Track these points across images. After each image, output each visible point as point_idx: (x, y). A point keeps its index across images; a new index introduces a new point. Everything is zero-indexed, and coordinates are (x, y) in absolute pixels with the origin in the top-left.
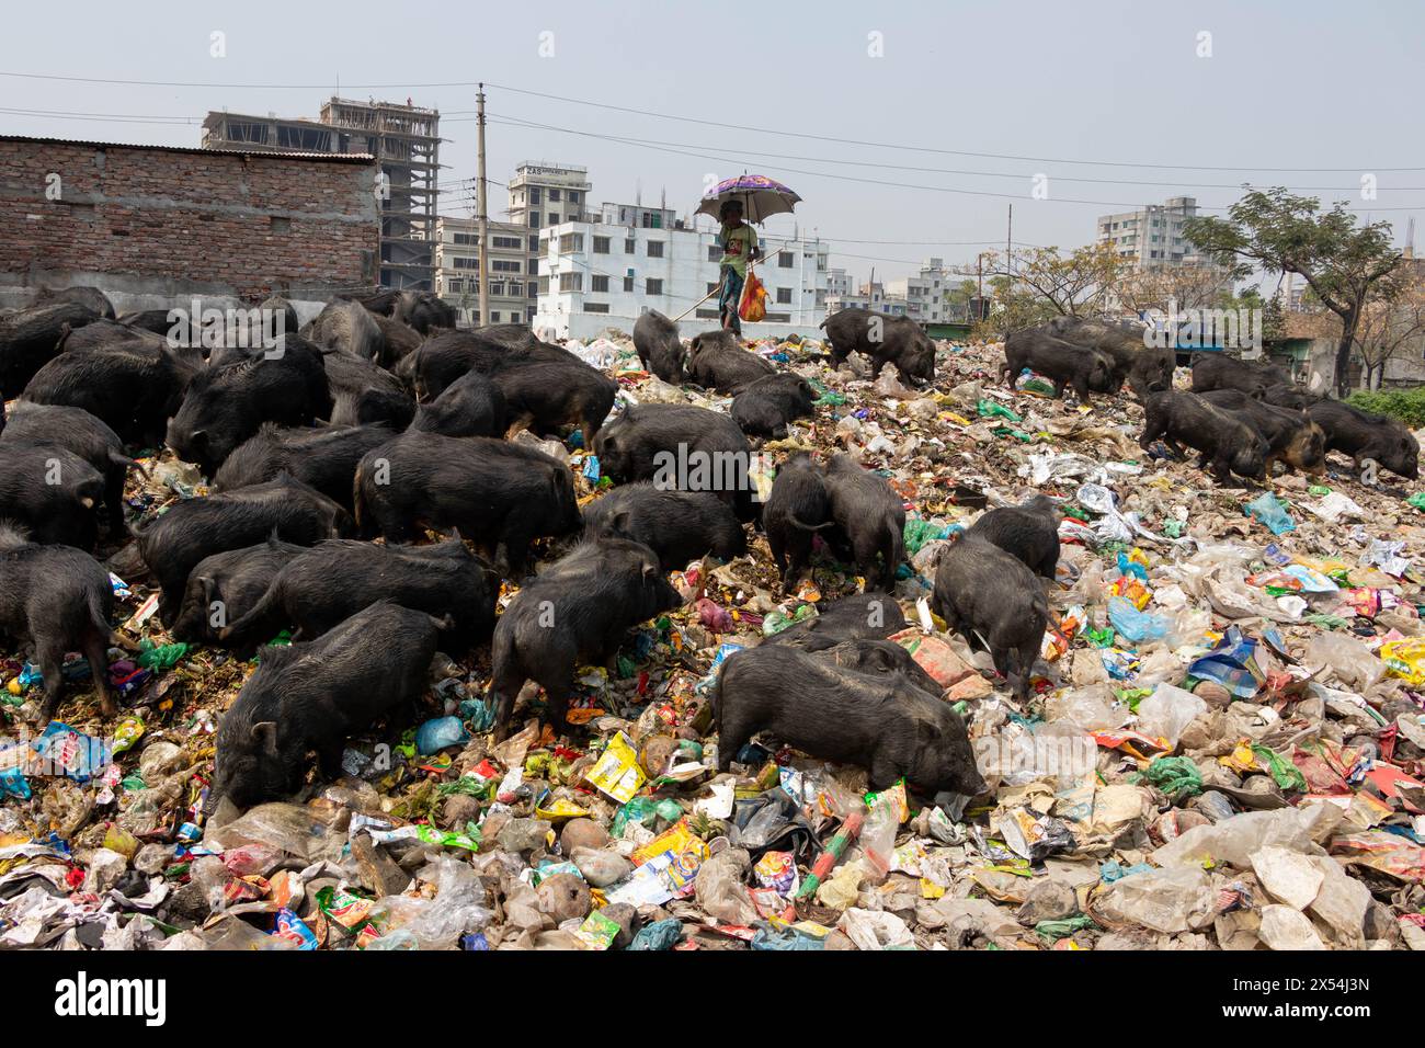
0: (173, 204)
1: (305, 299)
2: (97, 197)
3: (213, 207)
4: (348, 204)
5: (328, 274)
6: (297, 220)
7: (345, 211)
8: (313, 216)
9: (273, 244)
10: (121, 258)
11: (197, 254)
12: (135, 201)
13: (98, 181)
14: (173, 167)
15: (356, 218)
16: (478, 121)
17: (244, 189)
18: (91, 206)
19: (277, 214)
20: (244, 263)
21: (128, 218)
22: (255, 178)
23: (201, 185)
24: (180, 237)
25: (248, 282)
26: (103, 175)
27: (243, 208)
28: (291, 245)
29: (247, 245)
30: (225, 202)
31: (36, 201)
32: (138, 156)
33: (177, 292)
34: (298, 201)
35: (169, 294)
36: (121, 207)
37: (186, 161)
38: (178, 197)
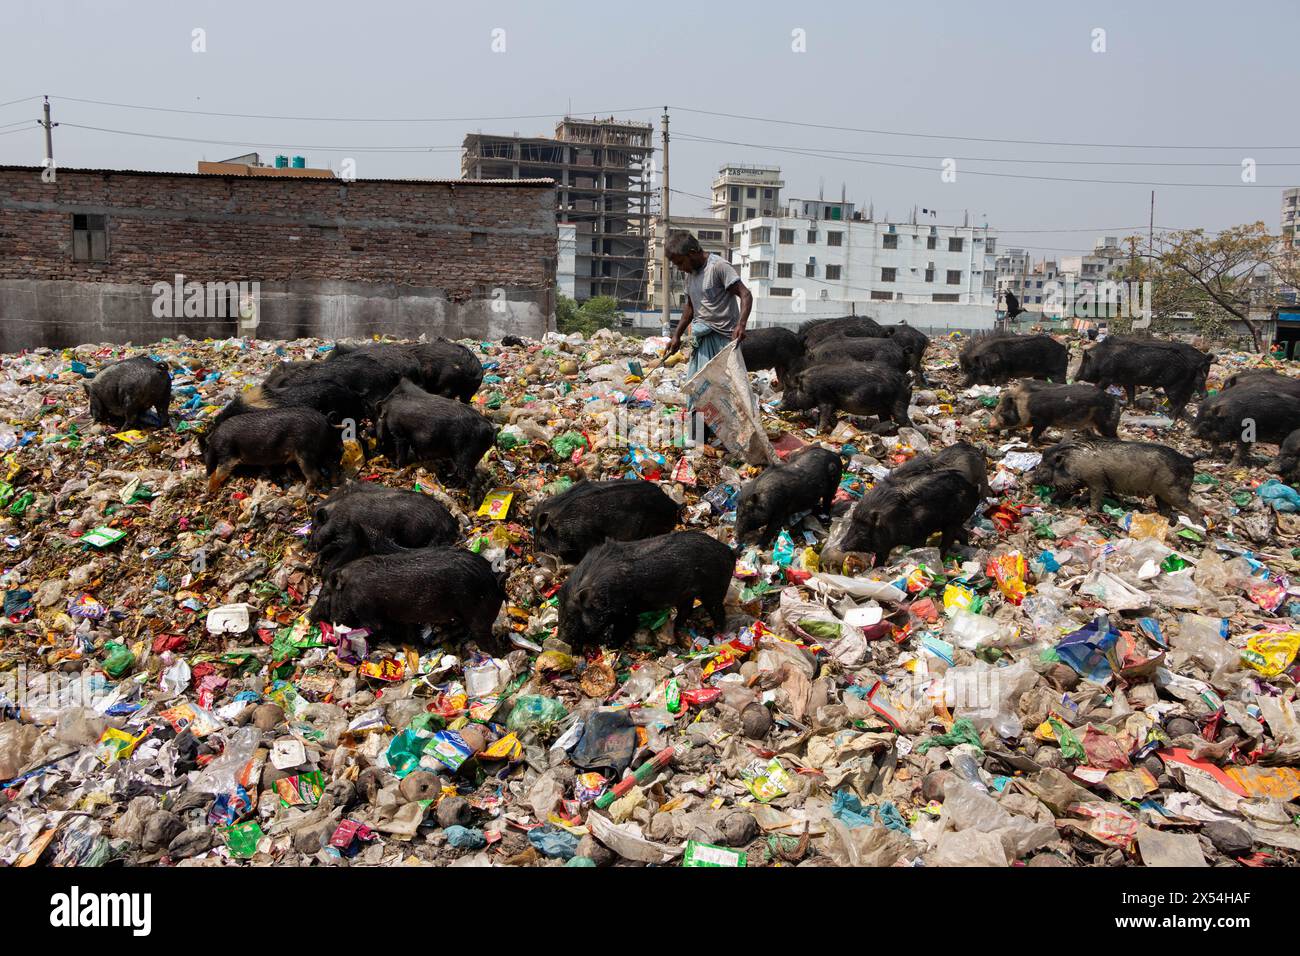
0: (397, 225)
2: (341, 221)
3: (427, 226)
4: (533, 220)
5: (516, 278)
6: (492, 235)
7: (530, 226)
8: (506, 231)
9: (473, 254)
10: (357, 269)
11: (415, 265)
12: (369, 223)
13: (340, 208)
14: (397, 195)
15: (539, 231)
17: (451, 210)
18: (336, 228)
19: (476, 230)
20: (450, 271)
21: (363, 237)
22: (459, 202)
23: (418, 209)
24: (402, 250)
25: (453, 286)
26: (345, 204)
27: (450, 227)
28: (487, 255)
29: (452, 256)
30: (436, 222)
31: (296, 226)
32: (371, 188)
33: (399, 295)
34: (493, 219)
35: (393, 296)
36: (357, 229)
37: (407, 191)
38: (401, 219)
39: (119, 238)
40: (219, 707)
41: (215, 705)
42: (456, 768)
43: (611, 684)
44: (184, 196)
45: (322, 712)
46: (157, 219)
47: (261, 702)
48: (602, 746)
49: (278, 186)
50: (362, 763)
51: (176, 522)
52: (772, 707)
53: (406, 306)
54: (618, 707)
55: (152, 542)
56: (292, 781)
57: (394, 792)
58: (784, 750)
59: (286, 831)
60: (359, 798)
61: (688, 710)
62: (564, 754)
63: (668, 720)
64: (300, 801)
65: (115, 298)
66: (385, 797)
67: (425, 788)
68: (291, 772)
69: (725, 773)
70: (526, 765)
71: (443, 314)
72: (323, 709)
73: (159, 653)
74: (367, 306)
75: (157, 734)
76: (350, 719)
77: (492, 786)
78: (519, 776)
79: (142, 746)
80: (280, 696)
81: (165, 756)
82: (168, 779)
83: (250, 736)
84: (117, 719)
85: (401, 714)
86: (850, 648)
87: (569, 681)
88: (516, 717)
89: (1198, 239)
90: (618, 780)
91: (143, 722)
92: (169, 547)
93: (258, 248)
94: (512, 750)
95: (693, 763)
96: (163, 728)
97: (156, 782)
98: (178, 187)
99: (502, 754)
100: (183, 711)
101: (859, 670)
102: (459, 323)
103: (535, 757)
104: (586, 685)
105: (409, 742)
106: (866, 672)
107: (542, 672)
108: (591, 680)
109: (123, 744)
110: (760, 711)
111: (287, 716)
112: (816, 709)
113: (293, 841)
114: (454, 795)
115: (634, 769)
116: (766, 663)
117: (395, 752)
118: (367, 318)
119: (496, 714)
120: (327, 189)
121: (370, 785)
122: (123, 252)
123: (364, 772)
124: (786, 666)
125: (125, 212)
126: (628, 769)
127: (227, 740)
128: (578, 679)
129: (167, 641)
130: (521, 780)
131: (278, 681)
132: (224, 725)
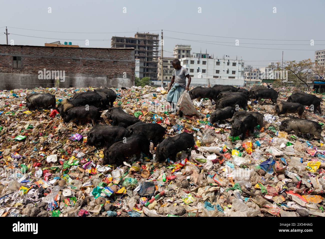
0: (95, 59)
1: (120, 78)
2: (81, 58)
3: (102, 59)
6: (119, 62)
7: (128, 59)
8: (122, 61)
9: (114, 66)
10: (85, 70)
11: (99, 69)
12: (88, 59)
13: (80, 55)
14: (95, 52)
15: (130, 61)
16: (161, 38)
17: (108, 56)
18: (80, 60)
19: (115, 60)
20: (108, 71)
21: (86, 62)
22: (110, 53)
23: (100, 55)
24: (96, 66)
25: (109, 74)
26: (82, 54)
27: (108, 60)
28: (117, 67)
29: (109, 67)
30: (105, 58)
31: (69, 59)
32: (88, 50)
33: (95, 77)
34: (119, 58)
35: (94, 77)
36: (85, 60)
37: (97, 51)
38: (96, 58)
39: (25, 62)
40: (49, 181)
41: (49, 180)
42: (110, 196)
43: (149, 175)
44: (41, 52)
45: (76, 182)
46: (34, 57)
47: (60, 179)
48: (146, 190)
49: (65, 49)
50: (86, 195)
51: (39, 134)
52: (189, 180)
53: (97, 79)
54: (150, 180)
55: (33, 139)
56: (68, 199)
57: (94, 202)
58: (192, 191)
59: (66, 212)
60: (85, 204)
61: (168, 181)
62: (137, 193)
63: (163, 184)
64: (70, 205)
65: (23, 77)
66: (92, 203)
67: (102, 201)
68: (68, 197)
69: (177, 197)
70: (127, 195)
71: (106, 81)
72: (76, 181)
73: (34, 167)
74: (87, 79)
75: (34, 188)
76: (83, 184)
77: (119, 200)
78: (125, 198)
79: (30, 191)
80: (65, 178)
81: (36, 193)
82: (36, 199)
83: (57, 188)
84: (23, 184)
85: (96, 182)
86: (208, 165)
87: (138, 174)
88: (125, 183)
89: (294, 63)
90: (150, 199)
91: (30, 185)
92: (37, 140)
93: (60, 65)
94: (124, 191)
95: (169, 194)
96: (35, 186)
97: (33, 200)
98: (40, 50)
99: (121, 193)
100: (40, 182)
101: (211, 171)
102: (110, 84)
103: (130, 193)
104: (142, 175)
105: (98, 190)
106: (212, 171)
107: (131, 171)
108: (144, 174)
109: (25, 190)
110: (186, 181)
111: (67, 183)
112: (200, 181)
113: (68, 215)
114: (109, 203)
115: (154, 196)
116: (187, 169)
117: (94, 192)
118: (87, 82)
119: (119, 182)
120: (77, 50)
121: (88, 200)
122: (26, 66)
123: (86, 197)
124: (193, 170)
125: (26, 56)
126: (153, 196)
127: (52, 189)
128: (140, 173)
129: (36, 164)
130: (126, 199)
131: (65, 174)
132: (51, 185)
